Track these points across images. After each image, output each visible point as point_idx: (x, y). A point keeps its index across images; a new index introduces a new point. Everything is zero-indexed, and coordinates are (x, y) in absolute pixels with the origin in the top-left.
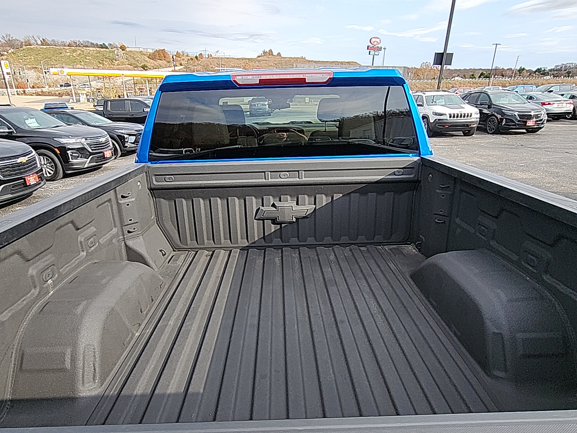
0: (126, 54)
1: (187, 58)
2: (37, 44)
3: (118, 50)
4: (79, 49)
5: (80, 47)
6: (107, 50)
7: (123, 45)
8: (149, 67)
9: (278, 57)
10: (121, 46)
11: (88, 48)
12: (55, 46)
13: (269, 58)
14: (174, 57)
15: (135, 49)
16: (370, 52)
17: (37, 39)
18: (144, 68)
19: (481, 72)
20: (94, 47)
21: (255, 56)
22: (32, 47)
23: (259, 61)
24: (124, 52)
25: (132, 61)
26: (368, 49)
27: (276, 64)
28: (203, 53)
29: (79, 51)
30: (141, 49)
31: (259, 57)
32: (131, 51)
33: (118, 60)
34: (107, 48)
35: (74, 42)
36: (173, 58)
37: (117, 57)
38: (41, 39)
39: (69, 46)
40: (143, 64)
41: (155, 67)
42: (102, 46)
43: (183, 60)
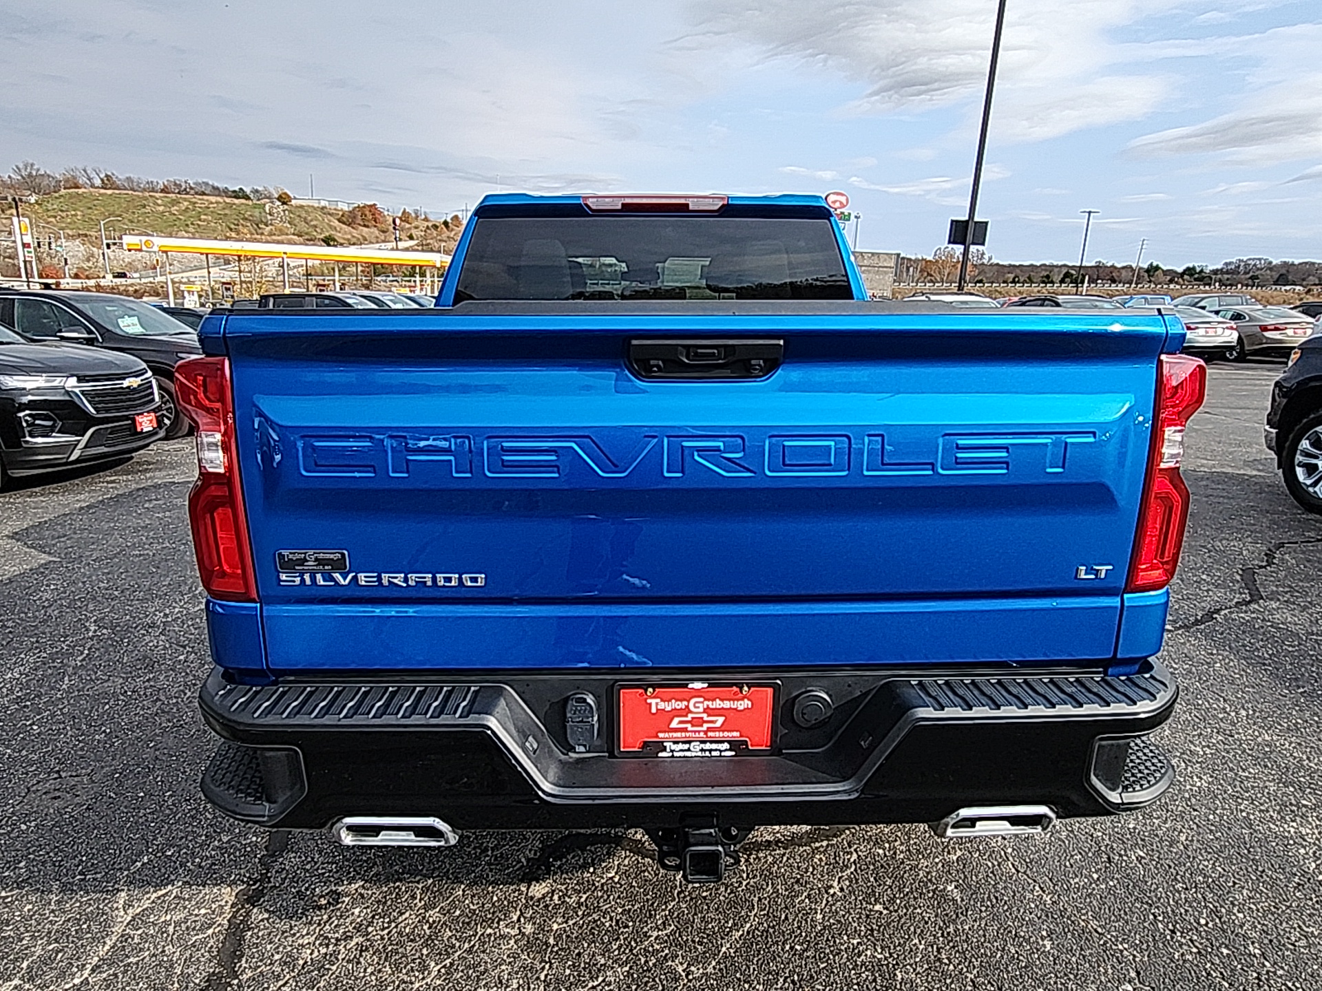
0: (290, 212)
1: (426, 224)
2: (93, 186)
3: (272, 202)
4: (185, 200)
5: (187, 193)
6: (250, 203)
7: (285, 194)
8: (342, 241)
10: (280, 196)
11: (205, 197)
12: (133, 190)
14: (398, 221)
15: (310, 203)
17: (93, 175)
18: (328, 241)
19: (1064, 271)
20: (219, 195)
22: (80, 191)
24: (286, 207)
25: (303, 227)
28: (460, 215)
29: (186, 203)
30: (323, 203)
32: (302, 207)
33: (271, 224)
34: (248, 198)
35: (175, 184)
36: (394, 222)
37: (269, 217)
38: (102, 176)
39: (162, 191)
40: (327, 234)
41: (354, 240)
42: (237, 195)
43: (416, 228)
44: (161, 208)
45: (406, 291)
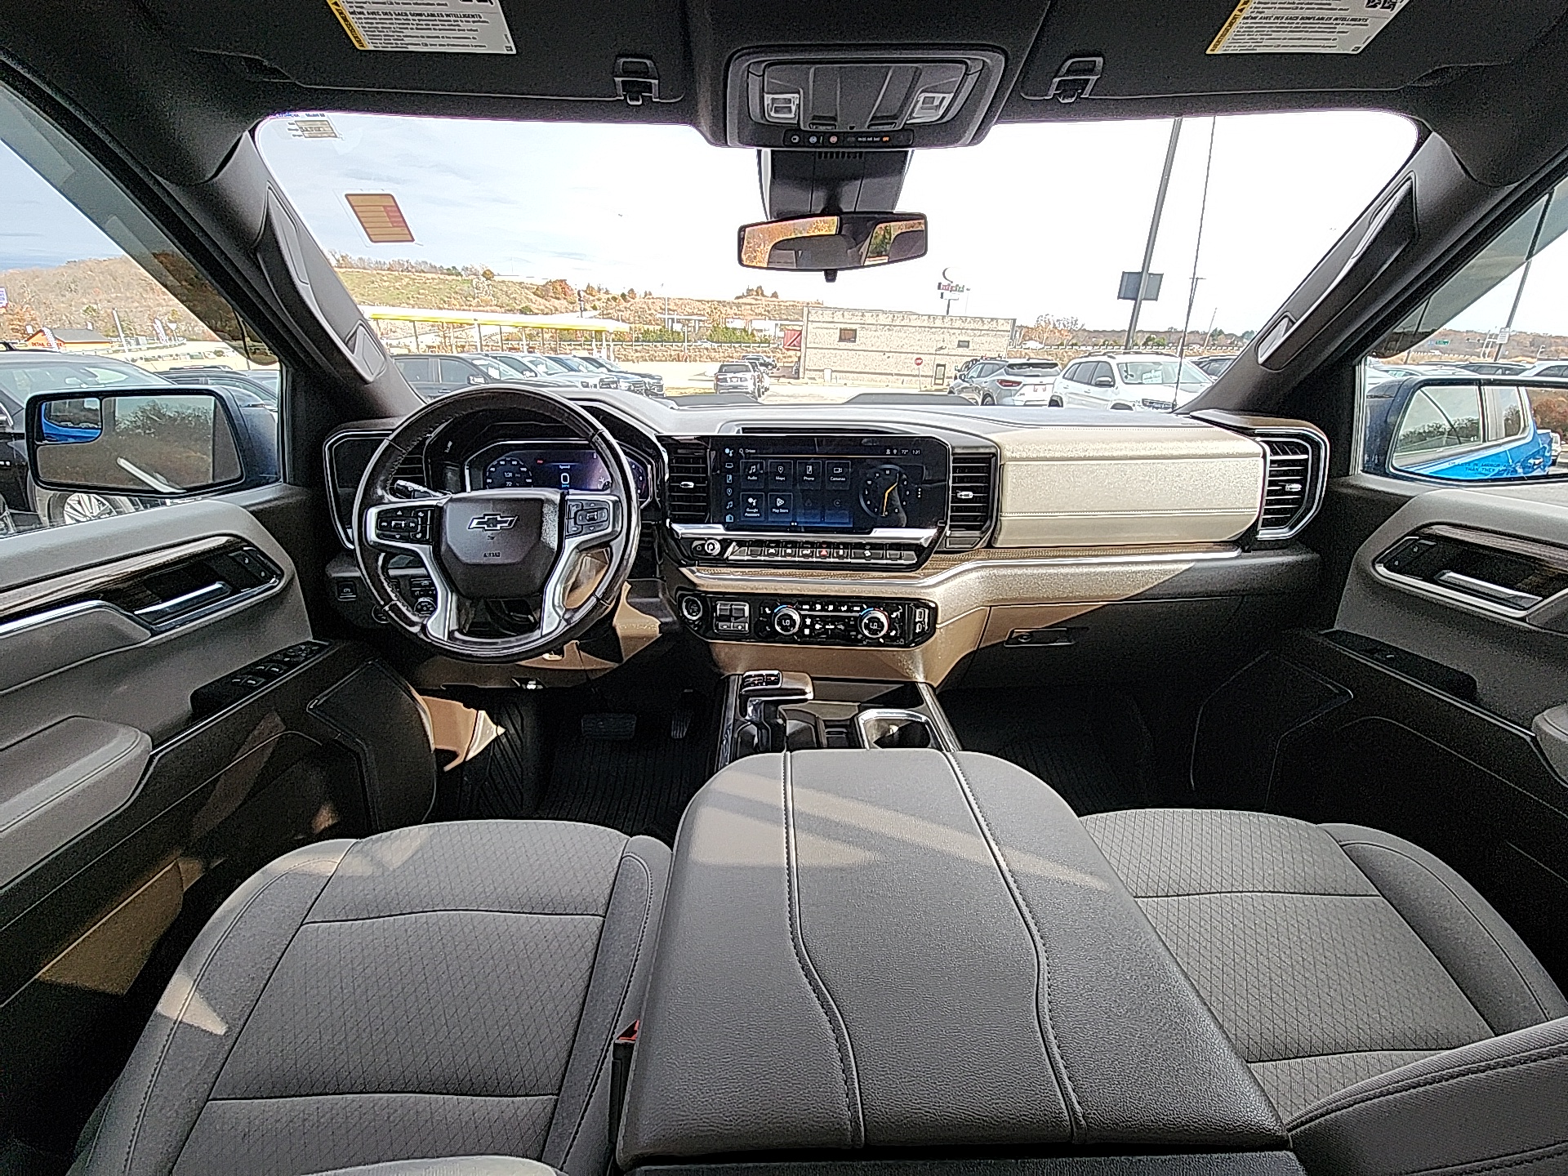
0: (494, 286)
1: (607, 296)
3: (478, 278)
4: (406, 277)
5: (409, 271)
6: (459, 278)
7: (489, 271)
8: (536, 311)
9: (774, 299)
10: (485, 273)
11: (423, 274)
12: (364, 269)
13: (756, 300)
14: (582, 294)
15: (511, 279)
16: (942, 294)
18: (524, 311)
19: (1147, 336)
20: (436, 273)
21: (731, 298)
23: (738, 306)
24: (490, 282)
25: (504, 299)
26: (939, 288)
27: (768, 312)
28: (635, 288)
29: (407, 280)
30: (522, 279)
31: (738, 298)
32: (503, 282)
33: (478, 297)
34: (459, 274)
36: (579, 295)
37: (476, 291)
39: (389, 269)
40: (524, 305)
41: (546, 310)
42: (449, 272)
43: (599, 300)
44: (387, 284)
45: (585, 354)
